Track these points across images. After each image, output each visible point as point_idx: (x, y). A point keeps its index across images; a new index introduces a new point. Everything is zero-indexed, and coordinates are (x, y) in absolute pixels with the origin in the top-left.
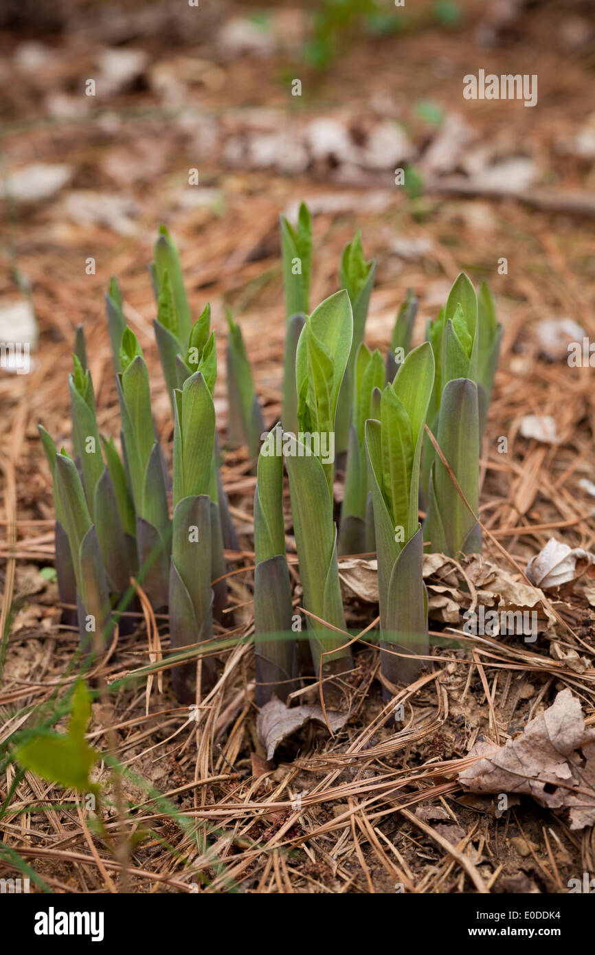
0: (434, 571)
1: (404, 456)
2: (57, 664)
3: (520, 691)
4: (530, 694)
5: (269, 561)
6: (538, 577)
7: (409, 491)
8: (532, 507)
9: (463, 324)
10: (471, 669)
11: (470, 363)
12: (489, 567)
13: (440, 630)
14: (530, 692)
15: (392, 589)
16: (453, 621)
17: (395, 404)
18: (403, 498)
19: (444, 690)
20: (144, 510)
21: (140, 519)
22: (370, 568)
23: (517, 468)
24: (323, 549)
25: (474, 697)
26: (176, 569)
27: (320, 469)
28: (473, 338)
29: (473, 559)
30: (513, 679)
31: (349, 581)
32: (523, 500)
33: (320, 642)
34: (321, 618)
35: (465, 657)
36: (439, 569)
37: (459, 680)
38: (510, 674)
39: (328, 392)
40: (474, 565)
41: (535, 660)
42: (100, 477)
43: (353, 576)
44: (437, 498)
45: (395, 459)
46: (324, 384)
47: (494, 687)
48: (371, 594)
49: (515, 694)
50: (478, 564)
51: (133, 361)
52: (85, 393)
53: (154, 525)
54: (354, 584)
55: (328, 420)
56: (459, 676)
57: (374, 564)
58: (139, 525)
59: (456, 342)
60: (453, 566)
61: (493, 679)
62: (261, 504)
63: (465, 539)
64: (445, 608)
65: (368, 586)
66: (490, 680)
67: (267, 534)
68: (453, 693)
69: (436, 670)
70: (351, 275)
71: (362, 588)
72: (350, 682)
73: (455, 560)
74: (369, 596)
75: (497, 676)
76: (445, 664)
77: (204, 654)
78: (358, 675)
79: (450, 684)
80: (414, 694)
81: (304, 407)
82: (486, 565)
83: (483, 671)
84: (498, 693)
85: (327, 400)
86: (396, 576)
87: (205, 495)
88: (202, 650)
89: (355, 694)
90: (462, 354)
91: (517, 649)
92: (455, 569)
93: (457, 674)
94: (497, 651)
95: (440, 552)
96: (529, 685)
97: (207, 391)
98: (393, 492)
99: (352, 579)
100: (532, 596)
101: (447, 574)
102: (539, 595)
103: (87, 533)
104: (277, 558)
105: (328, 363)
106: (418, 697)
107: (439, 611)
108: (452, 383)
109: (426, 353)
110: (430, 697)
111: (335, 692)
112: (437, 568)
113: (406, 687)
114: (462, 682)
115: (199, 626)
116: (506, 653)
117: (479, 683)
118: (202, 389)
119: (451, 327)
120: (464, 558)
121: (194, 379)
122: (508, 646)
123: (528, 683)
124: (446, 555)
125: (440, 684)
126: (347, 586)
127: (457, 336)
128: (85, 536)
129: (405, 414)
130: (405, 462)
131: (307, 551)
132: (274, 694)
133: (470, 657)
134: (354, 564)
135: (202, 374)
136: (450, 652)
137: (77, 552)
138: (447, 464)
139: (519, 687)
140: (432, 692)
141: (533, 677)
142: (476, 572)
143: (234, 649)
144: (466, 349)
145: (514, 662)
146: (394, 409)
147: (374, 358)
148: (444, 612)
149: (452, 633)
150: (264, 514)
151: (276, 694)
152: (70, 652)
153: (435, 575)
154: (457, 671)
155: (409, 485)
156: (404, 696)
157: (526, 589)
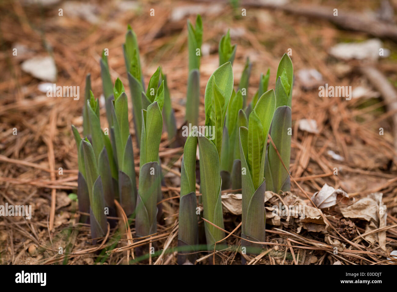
0: (268, 200)
1: (259, 145)
2: (79, 242)
3: (310, 259)
4: (315, 261)
5: (188, 195)
6: (318, 203)
7: (261, 162)
8: (308, 165)
9: (286, 79)
10: (287, 249)
11: (289, 98)
12: (295, 198)
13: (270, 229)
14: (315, 260)
15: (249, 210)
16: (277, 225)
17: (256, 120)
18: (257, 166)
19: (273, 259)
20: (124, 167)
21: (121, 172)
22: (236, 198)
23: (299, 145)
24: (215, 189)
25: (287, 262)
26: (141, 198)
27: (216, 151)
28: (290, 85)
29: (287, 194)
30: (307, 253)
31: (226, 204)
32: (304, 162)
33: (211, 234)
34: (213, 223)
35: (283, 242)
36: (270, 199)
37: (280, 254)
38: (305, 251)
39: (221, 113)
40: (287, 197)
41: (319, 245)
42: (102, 151)
43: (228, 202)
44: (270, 164)
45: (255, 147)
46: (220, 109)
47: (298, 257)
48: (236, 211)
49: (308, 261)
50: (289, 197)
51: (121, 95)
52: (95, 110)
53: (128, 175)
54: (228, 206)
55: (221, 127)
56: (280, 252)
57: (239, 196)
58: (120, 175)
59: (282, 88)
60: (277, 197)
61: (297, 254)
62: (185, 167)
63: (283, 184)
64: (273, 218)
65: (235, 207)
66: (296, 254)
67: (188, 181)
68: (277, 260)
69: (269, 249)
70: (224, 52)
71: (232, 208)
72: (226, 254)
73: (278, 194)
74: (235, 212)
75: (299, 252)
76: (273, 246)
77: (152, 240)
78: (230, 251)
79: (276, 256)
80: (259, 261)
81: (209, 120)
82: (294, 197)
83: (293, 250)
84: (300, 261)
85: (221, 117)
86: (252, 203)
87: (156, 162)
88: (152, 238)
89: (228, 260)
90: (285, 94)
91: (309, 239)
92: (278, 199)
93: (279, 251)
94: (299, 240)
95: (270, 190)
96: (314, 257)
97: (159, 111)
98: (253, 163)
99: (227, 203)
100: (316, 213)
101: (274, 201)
102: (320, 212)
103: (97, 180)
104: (191, 193)
105: (222, 99)
106: (260, 262)
107: (270, 219)
108: (280, 108)
109: (271, 95)
110: (265, 262)
111: (217, 258)
112: (269, 198)
113: (254, 257)
114: (282, 255)
115: (150, 226)
116: (304, 241)
117: (290, 256)
118: (157, 110)
119: (280, 80)
120: (282, 193)
121: (153, 105)
122: (305, 237)
123: (314, 256)
124: (273, 192)
125: (271, 256)
126: (225, 207)
127: (283, 85)
128: (96, 181)
129: (260, 125)
130: (260, 148)
131: (207, 190)
132: (187, 259)
133: (285, 242)
134: (229, 196)
135: (158, 103)
136: (276, 240)
137: (91, 189)
138: (275, 147)
139: (310, 257)
140: (267, 260)
141: (316, 253)
142: (288, 201)
143: (169, 237)
144: (287, 91)
145: (308, 245)
146: (256, 122)
147: (238, 94)
148: (273, 221)
149: (276, 230)
150: (186, 172)
151: (188, 259)
152: (84, 236)
153: (268, 202)
154: (279, 249)
155: (261, 159)
156: (254, 262)
157: (313, 209)
